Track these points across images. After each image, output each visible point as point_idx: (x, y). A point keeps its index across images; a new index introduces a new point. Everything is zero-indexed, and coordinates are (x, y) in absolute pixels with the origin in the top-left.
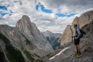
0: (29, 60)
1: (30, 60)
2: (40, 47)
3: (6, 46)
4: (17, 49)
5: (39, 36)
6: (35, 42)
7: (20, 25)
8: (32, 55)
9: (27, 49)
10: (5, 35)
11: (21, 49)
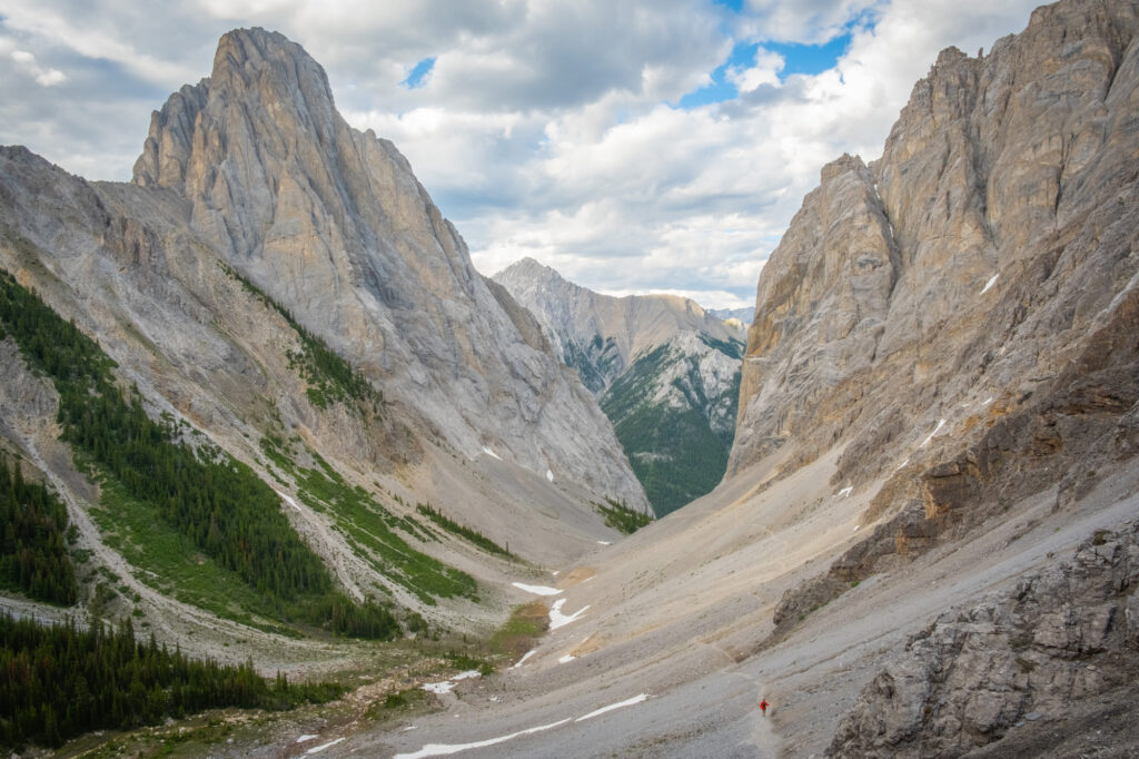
0: (383, 580)
1: (397, 578)
2: (486, 439)
3: (71, 414)
4: (211, 451)
5: (457, 309)
6: (419, 373)
7: (199, 168)
8: (408, 524)
9: (329, 459)
10: (26, 279)
11: (257, 449)
